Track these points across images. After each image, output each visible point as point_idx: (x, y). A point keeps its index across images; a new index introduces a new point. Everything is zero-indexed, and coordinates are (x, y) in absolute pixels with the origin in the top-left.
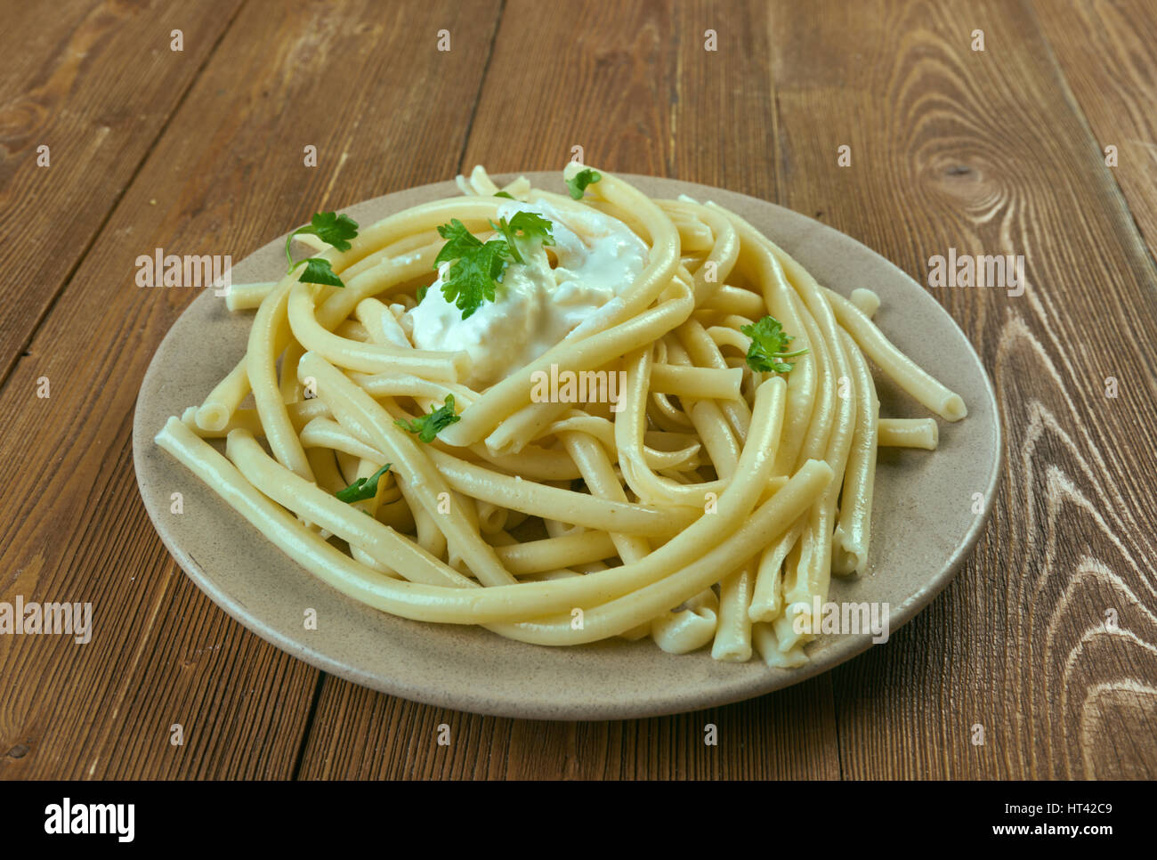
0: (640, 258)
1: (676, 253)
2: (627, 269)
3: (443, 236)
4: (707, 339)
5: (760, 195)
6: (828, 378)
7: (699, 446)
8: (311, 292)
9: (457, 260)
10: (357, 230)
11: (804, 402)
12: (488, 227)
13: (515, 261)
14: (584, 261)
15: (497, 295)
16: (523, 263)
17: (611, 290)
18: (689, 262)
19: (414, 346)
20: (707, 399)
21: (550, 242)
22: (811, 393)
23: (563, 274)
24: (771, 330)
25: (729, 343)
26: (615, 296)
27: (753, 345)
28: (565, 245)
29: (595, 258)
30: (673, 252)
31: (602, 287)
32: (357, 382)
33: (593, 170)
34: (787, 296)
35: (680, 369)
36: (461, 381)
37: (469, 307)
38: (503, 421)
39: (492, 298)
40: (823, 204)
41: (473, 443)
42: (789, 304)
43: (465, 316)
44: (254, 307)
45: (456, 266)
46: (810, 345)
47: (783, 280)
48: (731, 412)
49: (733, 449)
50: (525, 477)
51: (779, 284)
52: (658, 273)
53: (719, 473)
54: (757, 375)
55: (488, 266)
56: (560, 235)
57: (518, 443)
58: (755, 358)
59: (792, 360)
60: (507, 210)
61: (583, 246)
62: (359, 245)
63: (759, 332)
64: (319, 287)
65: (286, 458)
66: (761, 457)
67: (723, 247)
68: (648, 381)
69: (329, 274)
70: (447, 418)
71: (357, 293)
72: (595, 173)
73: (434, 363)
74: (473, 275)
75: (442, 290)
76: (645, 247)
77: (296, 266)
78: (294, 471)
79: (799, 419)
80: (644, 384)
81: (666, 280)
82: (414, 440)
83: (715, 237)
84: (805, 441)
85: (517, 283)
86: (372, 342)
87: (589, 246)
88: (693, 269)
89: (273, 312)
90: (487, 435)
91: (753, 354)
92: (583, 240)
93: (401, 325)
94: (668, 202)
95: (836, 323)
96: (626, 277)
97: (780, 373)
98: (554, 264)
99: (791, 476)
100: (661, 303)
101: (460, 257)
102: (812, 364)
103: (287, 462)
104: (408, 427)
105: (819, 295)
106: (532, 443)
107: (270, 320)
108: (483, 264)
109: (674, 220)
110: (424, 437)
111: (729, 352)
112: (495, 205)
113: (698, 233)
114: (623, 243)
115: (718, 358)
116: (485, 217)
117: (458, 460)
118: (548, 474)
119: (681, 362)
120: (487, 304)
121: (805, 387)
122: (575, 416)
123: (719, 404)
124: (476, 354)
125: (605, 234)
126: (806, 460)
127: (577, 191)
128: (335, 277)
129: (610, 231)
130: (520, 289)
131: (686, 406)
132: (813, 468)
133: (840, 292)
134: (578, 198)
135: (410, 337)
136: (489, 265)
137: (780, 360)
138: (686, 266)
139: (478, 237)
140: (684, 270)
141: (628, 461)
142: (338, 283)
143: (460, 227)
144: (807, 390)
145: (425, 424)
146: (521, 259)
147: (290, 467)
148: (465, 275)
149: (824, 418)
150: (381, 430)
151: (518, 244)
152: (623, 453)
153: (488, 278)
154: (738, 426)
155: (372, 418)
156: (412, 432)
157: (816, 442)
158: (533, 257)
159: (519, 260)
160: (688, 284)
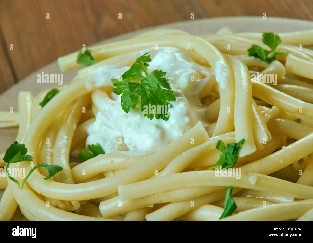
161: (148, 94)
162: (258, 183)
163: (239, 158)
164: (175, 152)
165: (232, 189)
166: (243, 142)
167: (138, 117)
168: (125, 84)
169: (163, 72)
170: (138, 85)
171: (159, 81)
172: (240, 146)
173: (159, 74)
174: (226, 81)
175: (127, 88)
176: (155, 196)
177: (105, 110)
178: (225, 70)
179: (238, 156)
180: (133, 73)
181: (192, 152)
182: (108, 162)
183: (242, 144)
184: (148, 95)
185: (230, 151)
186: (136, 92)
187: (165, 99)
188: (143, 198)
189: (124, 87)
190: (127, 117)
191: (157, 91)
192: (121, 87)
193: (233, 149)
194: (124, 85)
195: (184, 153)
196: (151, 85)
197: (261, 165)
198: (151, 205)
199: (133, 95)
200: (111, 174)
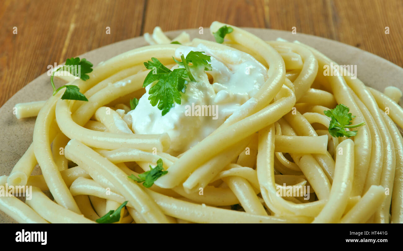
0: (262, 75)
1: (283, 71)
2: (255, 81)
3: (147, 68)
4: (304, 120)
5: (322, 35)
6: (378, 139)
7: (306, 182)
8: (68, 104)
9: (156, 82)
10: (92, 68)
11: (365, 153)
12: (173, 61)
13: (190, 80)
14: (229, 78)
15: (182, 100)
16: (195, 81)
17: (247, 94)
18: (289, 76)
19: (133, 132)
20: (307, 154)
21: (209, 68)
22: (369, 148)
23: (218, 86)
24: (343, 112)
25: (317, 121)
26: (250, 98)
27: (332, 122)
28: (217, 70)
29: (236, 77)
30: (281, 70)
31: (241, 93)
32: (103, 155)
33: (228, 26)
34: (348, 93)
35: (290, 137)
36: (165, 151)
37: (166, 108)
38: (192, 173)
39: (179, 102)
40: (360, 40)
41: (176, 187)
42: (350, 97)
43: (164, 114)
44: (34, 115)
45: (157, 84)
46: (365, 120)
47: (344, 83)
48: (322, 161)
49: (326, 183)
50: (208, 204)
51: (342, 87)
52: (274, 83)
53: (319, 196)
54: (335, 139)
55: (176, 84)
56: (215, 65)
57: (202, 184)
58: (334, 129)
59: (355, 129)
60: (182, 51)
61: (228, 70)
62: (94, 76)
63: (336, 114)
64: (72, 102)
65: (63, 202)
66: (344, 185)
67: (309, 66)
68: (274, 145)
69: (79, 94)
70: (159, 173)
71: (96, 104)
72: (229, 27)
73: (148, 141)
74: (167, 89)
75: (149, 99)
76: (265, 68)
77: (58, 90)
78: (69, 209)
79: (363, 162)
80: (272, 147)
81: (279, 87)
82: (140, 186)
83: (303, 61)
84: (367, 176)
85: (192, 93)
86: (108, 131)
87: (231, 69)
88: (293, 80)
89: (46, 118)
90: (184, 181)
91: (332, 127)
92: (227, 67)
93: (125, 121)
94: (273, 42)
95: (378, 108)
96: (255, 86)
97: (349, 137)
98: (211, 81)
99: (362, 195)
100: (276, 100)
101: (158, 79)
102: (367, 131)
103: (64, 204)
104: (136, 179)
105: (366, 92)
106: (209, 185)
107: (45, 122)
108: (173, 83)
109: (279, 52)
110: (146, 185)
111: (318, 127)
112: (174, 49)
113: (293, 59)
114: (251, 67)
115: (312, 131)
116: (169, 56)
117: (167, 197)
118: (220, 202)
119: (289, 134)
120: (177, 105)
121: (365, 144)
122: (234, 167)
123: (315, 156)
124: (172, 135)
125: (241, 62)
126: (370, 186)
127: (220, 38)
128: (82, 95)
129: (243, 60)
130: (195, 96)
131: (296, 159)
132: (374, 191)
133: (378, 89)
134: (221, 42)
135: (131, 127)
136: (176, 82)
137: (348, 130)
138: (289, 78)
139: (168, 67)
140: (288, 81)
141: (267, 191)
142: (84, 99)
143: (157, 62)
144: (366, 145)
145: (146, 177)
146: (193, 79)
147: (66, 206)
148: (162, 89)
149: (377, 162)
150: (121, 182)
151: (191, 70)
152: (264, 188)
153: (176, 91)
154: (327, 169)
155: (115, 175)
156: (138, 182)
157: (374, 176)
158: (199, 77)
159: (192, 80)
160: (291, 88)
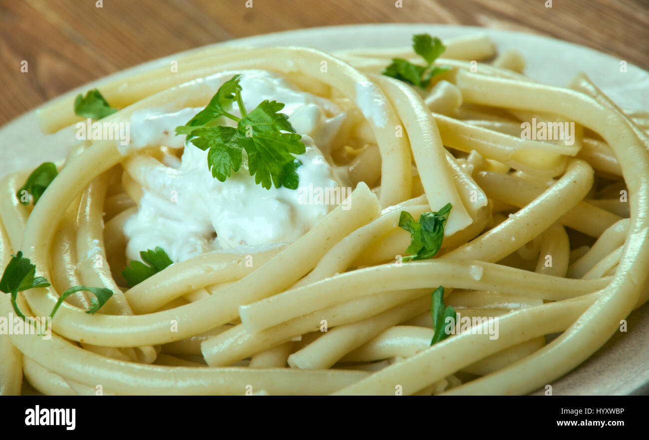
161: (258, 144)
162: (484, 277)
163: (445, 238)
164: (329, 238)
165: (443, 290)
166: (448, 209)
167: (242, 188)
168: (212, 130)
169: (277, 104)
170: (235, 131)
171: (274, 120)
172: (445, 216)
173: (272, 107)
174: (385, 113)
175: (217, 137)
176: (308, 318)
177: (164, 186)
178: (376, 96)
179: (443, 234)
180: (216, 112)
181: (360, 235)
182: (202, 272)
183: (447, 211)
184: (257, 146)
185: (430, 227)
186: (235, 142)
187: (287, 151)
188: (285, 324)
189: (212, 136)
190: (220, 190)
191: (272, 139)
192: (205, 136)
193: (434, 223)
194: (210, 131)
195: (347, 238)
196: (260, 128)
197: (481, 247)
198: (298, 336)
199: (232, 147)
200: (205, 294)
